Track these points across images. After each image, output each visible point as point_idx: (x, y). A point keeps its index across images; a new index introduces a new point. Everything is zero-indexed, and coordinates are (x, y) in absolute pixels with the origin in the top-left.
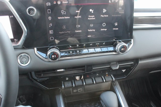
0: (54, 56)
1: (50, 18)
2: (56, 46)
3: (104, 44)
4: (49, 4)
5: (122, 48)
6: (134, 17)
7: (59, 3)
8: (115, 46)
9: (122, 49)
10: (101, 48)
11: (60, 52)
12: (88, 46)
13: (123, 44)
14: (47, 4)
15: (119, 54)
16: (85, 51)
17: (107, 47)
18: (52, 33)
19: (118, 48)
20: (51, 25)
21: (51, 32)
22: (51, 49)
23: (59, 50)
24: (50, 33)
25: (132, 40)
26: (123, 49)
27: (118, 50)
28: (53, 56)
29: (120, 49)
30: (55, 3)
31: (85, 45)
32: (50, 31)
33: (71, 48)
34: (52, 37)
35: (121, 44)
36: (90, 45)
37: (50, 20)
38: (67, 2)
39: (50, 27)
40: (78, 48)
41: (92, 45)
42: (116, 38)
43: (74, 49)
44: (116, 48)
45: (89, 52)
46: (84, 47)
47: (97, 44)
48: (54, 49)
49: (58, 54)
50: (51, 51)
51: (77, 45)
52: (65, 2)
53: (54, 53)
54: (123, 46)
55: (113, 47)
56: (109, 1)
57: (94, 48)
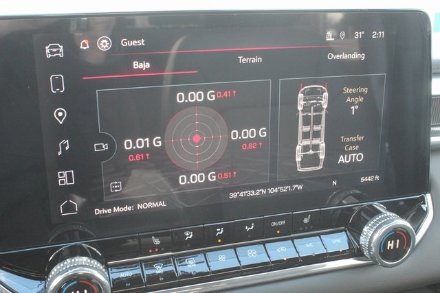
1: (60, 114)
2: (90, 244)
3: (306, 221)
4: (58, 52)
5: (390, 238)
8: (355, 229)
9: (389, 245)
10: (292, 239)
11: (107, 267)
12: (235, 238)
13: (392, 220)
14: (48, 51)
15: (374, 264)
16: (222, 259)
17: (319, 235)
18: (70, 180)
19: (370, 242)
21: (64, 178)
22: (63, 259)
23: (104, 261)
24: (62, 182)
25: (428, 197)
26: (395, 245)
27: (370, 248)
29: (382, 245)
30: (84, 45)
31: (220, 232)
32: (62, 175)
33: (157, 250)
34: (68, 202)
35: (383, 221)
36: (247, 228)
37: (61, 123)
38: (141, 43)
39: (60, 153)
40: (188, 245)
41: (252, 228)
42: (358, 192)
43: (171, 253)
44: (363, 240)
45: (239, 262)
46: (219, 241)
47: (275, 224)
48: (78, 261)
49: (99, 285)
50: (64, 272)
51: (187, 234)
52: (134, 43)
53: (81, 282)
54: (395, 232)
55: (348, 232)
56: (328, 33)
57: (263, 242)
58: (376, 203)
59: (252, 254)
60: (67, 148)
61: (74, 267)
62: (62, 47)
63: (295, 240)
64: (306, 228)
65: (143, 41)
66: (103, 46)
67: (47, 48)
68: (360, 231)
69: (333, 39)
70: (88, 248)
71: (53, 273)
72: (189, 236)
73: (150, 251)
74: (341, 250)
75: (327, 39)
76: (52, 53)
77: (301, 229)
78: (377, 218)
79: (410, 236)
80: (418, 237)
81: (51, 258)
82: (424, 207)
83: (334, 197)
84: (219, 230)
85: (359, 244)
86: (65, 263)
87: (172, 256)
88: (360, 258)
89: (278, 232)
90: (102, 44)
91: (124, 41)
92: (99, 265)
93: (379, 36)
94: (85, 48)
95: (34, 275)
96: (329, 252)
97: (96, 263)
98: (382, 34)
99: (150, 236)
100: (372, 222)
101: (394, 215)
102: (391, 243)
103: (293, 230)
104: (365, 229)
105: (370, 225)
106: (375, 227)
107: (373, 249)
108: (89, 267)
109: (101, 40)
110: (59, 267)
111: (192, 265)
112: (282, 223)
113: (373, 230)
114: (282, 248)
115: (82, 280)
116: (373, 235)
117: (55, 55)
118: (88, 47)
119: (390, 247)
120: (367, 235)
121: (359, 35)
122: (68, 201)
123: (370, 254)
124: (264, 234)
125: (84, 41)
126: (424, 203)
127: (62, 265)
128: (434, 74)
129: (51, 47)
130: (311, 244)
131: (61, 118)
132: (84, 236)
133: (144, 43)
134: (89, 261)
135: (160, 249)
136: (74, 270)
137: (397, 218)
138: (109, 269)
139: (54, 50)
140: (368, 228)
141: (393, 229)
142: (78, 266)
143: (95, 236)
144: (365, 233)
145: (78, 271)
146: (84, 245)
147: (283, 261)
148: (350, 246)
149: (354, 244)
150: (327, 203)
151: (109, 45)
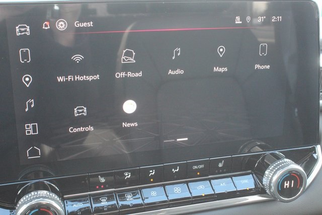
1: (27, 79)
2: (50, 181)
3: (220, 165)
4: (26, 31)
5: (286, 179)
7: (61, 25)
8: (259, 173)
9: (285, 184)
10: (210, 180)
11: (63, 200)
12: (164, 178)
13: (288, 165)
14: (17, 30)
15: (273, 200)
16: (154, 195)
17: (231, 177)
18: (34, 131)
19: (270, 182)
20: (30, 104)
21: (30, 129)
22: (30, 192)
23: (61, 195)
24: (29, 132)
25: (318, 148)
26: (290, 185)
27: (270, 187)
29: (280, 184)
30: (46, 26)
31: (152, 173)
32: (28, 127)
33: (103, 187)
34: (33, 148)
35: (281, 166)
36: (173, 170)
37: (28, 86)
38: (90, 24)
39: (27, 110)
41: (177, 170)
42: (263, 143)
43: (114, 189)
44: (265, 181)
45: (167, 196)
46: (152, 180)
47: (196, 167)
48: (40, 194)
49: (56, 212)
50: (29, 201)
51: (126, 174)
52: (85, 25)
53: (41, 209)
54: (290, 174)
55: (254, 175)
56: (237, 18)
57: (186, 181)
58: (277, 152)
59: (177, 191)
60: (32, 106)
61: (34, 199)
62: (28, 27)
63: (212, 181)
64: (221, 171)
65: (91, 23)
66: (60, 27)
67: (17, 27)
68: (263, 174)
69: (241, 22)
70: (49, 185)
71: (20, 203)
72: (128, 176)
73: (97, 187)
74: (248, 189)
75: (236, 23)
76: (21, 32)
77: (217, 171)
78: (276, 164)
79: (302, 177)
80: (309, 180)
81: (19, 192)
82: (315, 156)
83: (243, 148)
84: (151, 171)
85: (262, 184)
86: (30, 195)
87: (115, 191)
88: (262, 195)
89: (198, 174)
90: (60, 25)
91: (77, 23)
92: (56, 197)
93: (277, 20)
94: (46, 28)
95: (7, 205)
96: (238, 190)
97: (54, 196)
98: (280, 19)
99: (97, 176)
100: (272, 167)
101: (289, 160)
102: (287, 183)
103: (210, 172)
104: (267, 172)
105: (271, 169)
106: (275, 170)
107: (273, 187)
108: (48, 198)
109: (60, 21)
110: (25, 198)
111: (130, 200)
112: (201, 166)
113: (272, 174)
114: (201, 186)
115: (42, 208)
116: (272, 176)
117: (23, 33)
118: (49, 27)
119: (287, 186)
120: (268, 177)
121: (262, 19)
123: (270, 192)
124: (187, 175)
125: (46, 23)
126: (315, 153)
127: (27, 197)
129: (20, 27)
130: (224, 184)
131: (28, 82)
132: (46, 175)
133: (93, 24)
134: (48, 193)
135: (105, 186)
136: (36, 200)
137: (292, 164)
138: (65, 201)
139: (23, 30)
140: (269, 171)
141: (289, 172)
142: (39, 197)
143: (54, 175)
144: (266, 175)
145: (40, 201)
146: (45, 182)
147: (202, 196)
148: (255, 185)
149: (259, 184)
150: (239, 151)
151: (65, 26)
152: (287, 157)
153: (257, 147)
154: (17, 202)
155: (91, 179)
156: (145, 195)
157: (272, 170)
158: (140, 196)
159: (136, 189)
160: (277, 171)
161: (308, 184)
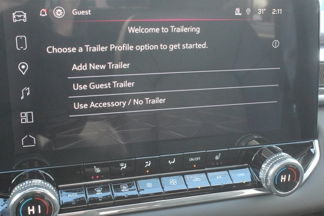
0: (33, 210)
1: (23, 67)
2: (45, 170)
3: (217, 158)
4: (22, 18)
5: (283, 173)
6: (319, 62)
7: (59, 13)
8: (256, 166)
9: (282, 178)
10: (206, 172)
11: (58, 189)
12: (160, 169)
14: (14, 17)
15: (270, 194)
16: (149, 186)
17: (227, 170)
18: (30, 119)
19: (267, 176)
20: (26, 92)
21: (25, 117)
22: (24, 181)
23: (55, 184)
24: (24, 121)
25: (316, 143)
26: (287, 179)
27: (267, 181)
28: (29, 211)
29: (277, 178)
30: (43, 13)
31: (148, 164)
32: (23, 115)
33: (98, 177)
35: (277, 159)
36: (169, 162)
37: (24, 74)
38: (88, 12)
39: (22, 98)
40: (123, 174)
41: (174, 162)
42: (260, 137)
43: (109, 180)
44: (262, 175)
45: (163, 188)
46: (148, 171)
47: (192, 159)
48: (34, 183)
49: (50, 202)
50: (22, 190)
51: (122, 165)
52: (83, 13)
54: (287, 168)
55: (251, 168)
56: (236, 9)
57: (182, 173)
58: (274, 146)
59: (173, 183)
60: (28, 94)
61: (28, 188)
62: (25, 14)
63: (208, 173)
64: (217, 164)
65: (89, 11)
66: (58, 14)
67: (14, 14)
68: (259, 167)
69: (241, 14)
70: (43, 174)
71: (14, 191)
72: (124, 166)
73: (93, 177)
74: (244, 182)
75: (236, 14)
76: (17, 18)
77: (213, 164)
78: (273, 157)
79: (299, 171)
80: (306, 175)
81: (13, 181)
82: (312, 150)
83: (240, 142)
84: (147, 162)
85: (258, 177)
86: (24, 184)
87: (110, 182)
88: (259, 189)
89: (195, 166)
90: (57, 13)
91: (75, 11)
92: (50, 186)
93: (277, 12)
94: (43, 15)
96: (234, 183)
97: (48, 185)
98: (280, 11)
99: (92, 166)
100: (269, 160)
101: (287, 154)
102: (283, 177)
103: (206, 165)
104: (263, 166)
105: (267, 162)
106: (271, 164)
107: (269, 181)
108: (42, 187)
109: (57, 9)
110: (19, 187)
111: (125, 191)
112: (198, 159)
113: (270, 166)
114: (197, 179)
115: (37, 197)
116: (269, 170)
117: (20, 20)
118: (46, 15)
119: (283, 180)
120: (265, 171)
121: (262, 11)
122: (28, 136)
123: (266, 185)
124: (183, 167)
125: (43, 10)
126: (313, 147)
127: (21, 185)
128: (321, 44)
129: (17, 14)
130: (220, 176)
131: (23, 70)
132: (41, 164)
133: (90, 13)
134: (43, 183)
136: (30, 189)
137: (289, 158)
138: (60, 191)
139: (19, 17)
140: (266, 164)
141: (286, 166)
142: (34, 186)
143: (49, 165)
144: (263, 169)
145: (34, 190)
146: (40, 171)
147: (198, 189)
148: (252, 179)
149: (256, 178)
150: (236, 144)
151: (62, 14)
152: (284, 151)
153: (254, 141)
154: (11, 191)
155: (86, 170)
156: (140, 187)
157: (269, 164)
158: (135, 188)
159: (131, 180)
160: (273, 164)
161: (304, 179)
